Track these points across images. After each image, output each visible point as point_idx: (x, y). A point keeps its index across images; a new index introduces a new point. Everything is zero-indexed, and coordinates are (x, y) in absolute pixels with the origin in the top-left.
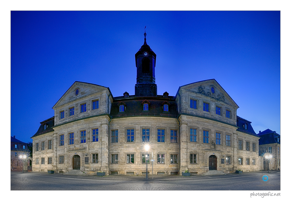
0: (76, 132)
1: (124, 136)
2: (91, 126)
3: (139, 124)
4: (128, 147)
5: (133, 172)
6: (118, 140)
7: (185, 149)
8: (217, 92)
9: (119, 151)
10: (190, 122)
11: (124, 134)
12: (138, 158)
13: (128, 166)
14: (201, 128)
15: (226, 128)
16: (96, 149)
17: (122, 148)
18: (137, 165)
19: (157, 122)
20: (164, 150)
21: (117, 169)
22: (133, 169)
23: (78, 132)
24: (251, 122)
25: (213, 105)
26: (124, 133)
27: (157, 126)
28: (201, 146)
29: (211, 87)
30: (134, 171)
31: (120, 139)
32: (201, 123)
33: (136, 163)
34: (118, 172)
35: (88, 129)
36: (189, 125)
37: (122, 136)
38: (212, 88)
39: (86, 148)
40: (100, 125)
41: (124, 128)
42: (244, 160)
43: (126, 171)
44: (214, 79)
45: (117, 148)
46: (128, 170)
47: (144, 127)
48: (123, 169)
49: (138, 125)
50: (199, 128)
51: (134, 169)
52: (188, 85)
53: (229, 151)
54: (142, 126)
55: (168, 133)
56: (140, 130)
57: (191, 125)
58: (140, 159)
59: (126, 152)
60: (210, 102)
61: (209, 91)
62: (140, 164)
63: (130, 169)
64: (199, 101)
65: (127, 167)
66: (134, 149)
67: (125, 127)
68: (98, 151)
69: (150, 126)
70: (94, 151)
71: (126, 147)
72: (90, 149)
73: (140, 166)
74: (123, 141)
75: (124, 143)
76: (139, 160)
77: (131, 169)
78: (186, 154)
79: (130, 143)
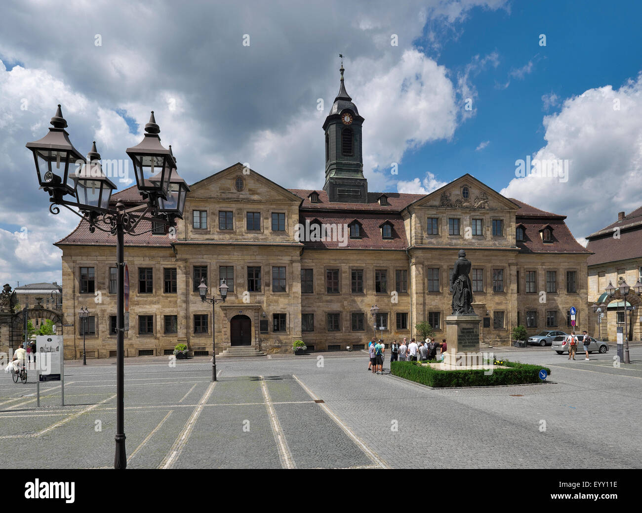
0: (239, 268)
1: (323, 282)
2: (271, 262)
3: (346, 261)
4: (331, 301)
5: (338, 346)
6: (314, 288)
7: (421, 304)
8: (473, 194)
9: (316, 309)
10: (428, 259)
11: (323, 279)
12: (346, 321)
13: (330, 334)
14: (445, 267)
15: (493, 258)
16: (281, 306)
17: (320, 304)
18: (345, 332)
19: (375, 258)
20: (386, 306)
21: (312, 342)
22: (338, 341)
23: (243, 268)
24: (565, 217)
25: (466, 221)
26: (323, 277)
27: (374, 266)
28: (446, 298)
29: (462, 189)
30: (341, 344)
31: (317, 287)
32: (446, 257)
33: (344, 329)
34: (315, 347)
35: (266, 265)
36: (426, 263)
37: (319, 282)
38: (464, 190)
39: (263, 302)
40: (288, 262)
41: (322, 267)
42: (540, 317)
43: (327, 345)
44: (468, 174)
45: (311, 303)
46: (331, 343)
47: (354, 268)
48: (323, 341)
49: (345, 264)
50: (442, 266)
51: (341, 341)
52: (424, 199)
53: (499, 302)
54: (351, 265)
55: (392, 276)
56: (348, 272)
57: (429, 263)
58: (349, 323)
59: (327, 310)
60: (461, 217)
61: (458, 198)
62: (349, 332)
63: (333, 341)
64: (441, 219)
65: (329, 338)
66: (339, 304)
67: (325, 265)
68: (286, 310)
69: (364, 265)
70: (278, 309)
71: (327, 301)
72: (270, 305)
73: (349, 335)
74: (322, 290)
75: (323, 294)
76: (348, 325)
77: (335, 341)
78: (422, 313)
79: (332, 295)
